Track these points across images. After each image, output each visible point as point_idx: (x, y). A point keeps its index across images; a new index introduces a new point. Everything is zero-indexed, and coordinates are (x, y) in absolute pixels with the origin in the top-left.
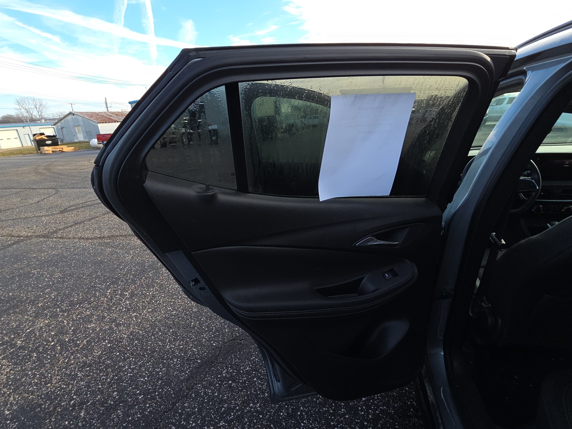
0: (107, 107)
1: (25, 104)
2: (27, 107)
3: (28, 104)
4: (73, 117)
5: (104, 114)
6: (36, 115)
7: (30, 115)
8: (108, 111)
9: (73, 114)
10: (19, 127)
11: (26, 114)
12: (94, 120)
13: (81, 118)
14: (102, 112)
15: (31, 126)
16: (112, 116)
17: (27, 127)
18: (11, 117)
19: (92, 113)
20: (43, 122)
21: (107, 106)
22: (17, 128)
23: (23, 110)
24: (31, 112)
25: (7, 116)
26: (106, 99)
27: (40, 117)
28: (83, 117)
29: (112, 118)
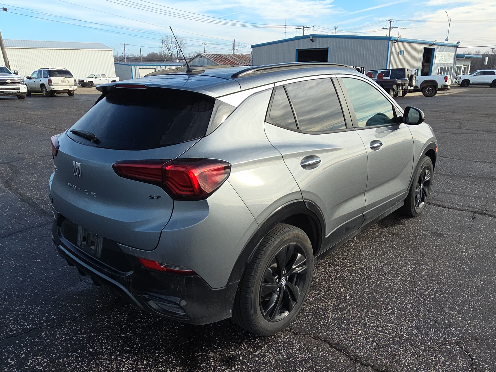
0: (234, 50)
1: (168, 42)
2: (169, 46)
3: (171, 43)
4: (200, 59)
5: (228, 56)
6: (175, 54)
7: (171, 54)
8: (234, 53)
9: (201, 56)
10: (157, 66)
11: (167, 53)
12: (218, 63)
13: (206, 60)
14: (227, 55)
15: (167, 65)
16: (235, 59)
17: (163, 66)
18: (155, 55)
19: (218, 55)
20: (177, 62)
21: (234, 48)
22: (156, 66)
23: (166, 49)
24: (172, 51)
25: (152, 54)
26: (234, 41)
27: (178, 56)
28: (208, 59)
29: (235, 61)
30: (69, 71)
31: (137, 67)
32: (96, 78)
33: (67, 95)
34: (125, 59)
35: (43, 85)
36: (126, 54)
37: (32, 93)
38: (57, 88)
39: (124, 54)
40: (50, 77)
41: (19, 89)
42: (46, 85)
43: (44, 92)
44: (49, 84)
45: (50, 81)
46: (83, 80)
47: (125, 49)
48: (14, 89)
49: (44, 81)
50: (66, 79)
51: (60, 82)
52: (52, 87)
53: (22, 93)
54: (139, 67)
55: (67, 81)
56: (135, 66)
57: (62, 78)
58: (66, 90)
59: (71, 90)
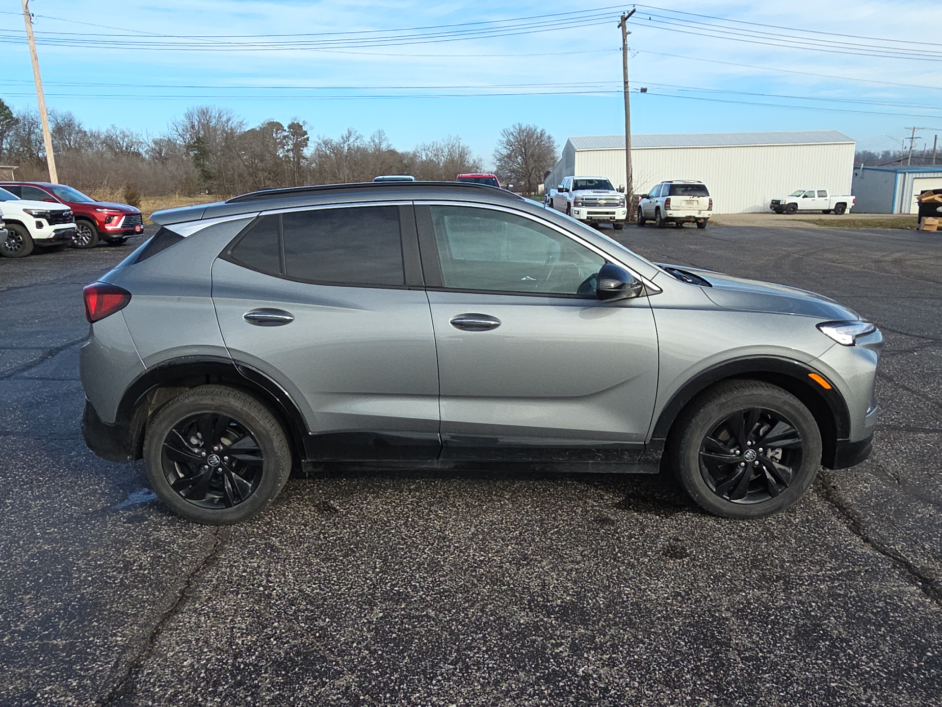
30: (704, 186)
31: (911, 174)
32: (805, 197)
33: (695, 225)
34: (907, 158)
35: (658, 208)
36: (913, 149)
37: (647, 222)
38: (675, 214)
39: (908, 149)
40: (669, 195)
41: (614, 213)
42: (661, 209)
43: (658, 219)
44: (665, 207)
45: (668, 202)
46: (779, 201)
47: (912, 138)
48: (607, 213)
49: (660, 201)
50: (696, 198)
51: (684, 204)
52: (669, 212)
53: (618, 220)
54: (914, 175)
55: (695, 203)
56: (905, 173)
57: (688, 198)
58: (690, 217)
59: (700, 218)
